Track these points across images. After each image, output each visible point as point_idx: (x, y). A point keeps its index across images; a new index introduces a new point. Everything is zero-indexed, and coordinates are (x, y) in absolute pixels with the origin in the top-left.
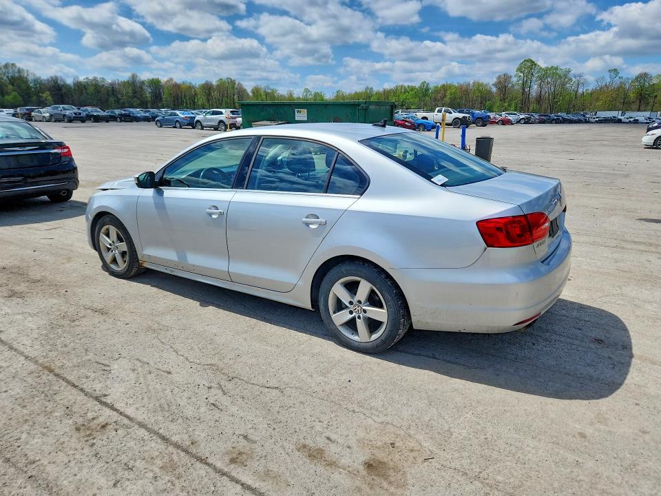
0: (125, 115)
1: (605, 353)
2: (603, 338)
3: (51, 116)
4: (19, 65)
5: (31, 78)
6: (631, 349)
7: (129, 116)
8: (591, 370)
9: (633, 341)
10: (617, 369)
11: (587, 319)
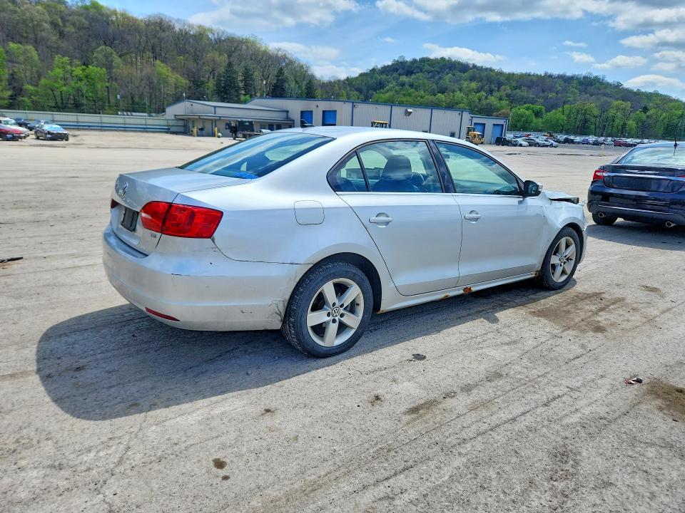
1: (66, 362)
2: (77, 374)
6: (42, 378)
8: (70, 340)
9: (42, 388)
10: (48, 352)
11: (113, 390)
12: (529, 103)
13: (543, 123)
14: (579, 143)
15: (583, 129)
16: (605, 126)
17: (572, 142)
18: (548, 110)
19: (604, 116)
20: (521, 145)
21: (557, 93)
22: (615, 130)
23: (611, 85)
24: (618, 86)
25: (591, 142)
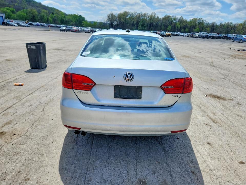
0: (225, 36)
3: (198, 36)
4: (204, 19)
5: (205, 23)
7: (227, 37)
12: (7, 7)
13: (16, 16)
14: (35, 25)
15: (34, 20)
16: (41, 19)
17: (32, 25)
18: (17, 11)
19: (40, 15)
20: (14, 26)
21: (18, 3)
22: (45, 21)
23: (37, 3)
24: (40, 4)
25: (40, 25)
